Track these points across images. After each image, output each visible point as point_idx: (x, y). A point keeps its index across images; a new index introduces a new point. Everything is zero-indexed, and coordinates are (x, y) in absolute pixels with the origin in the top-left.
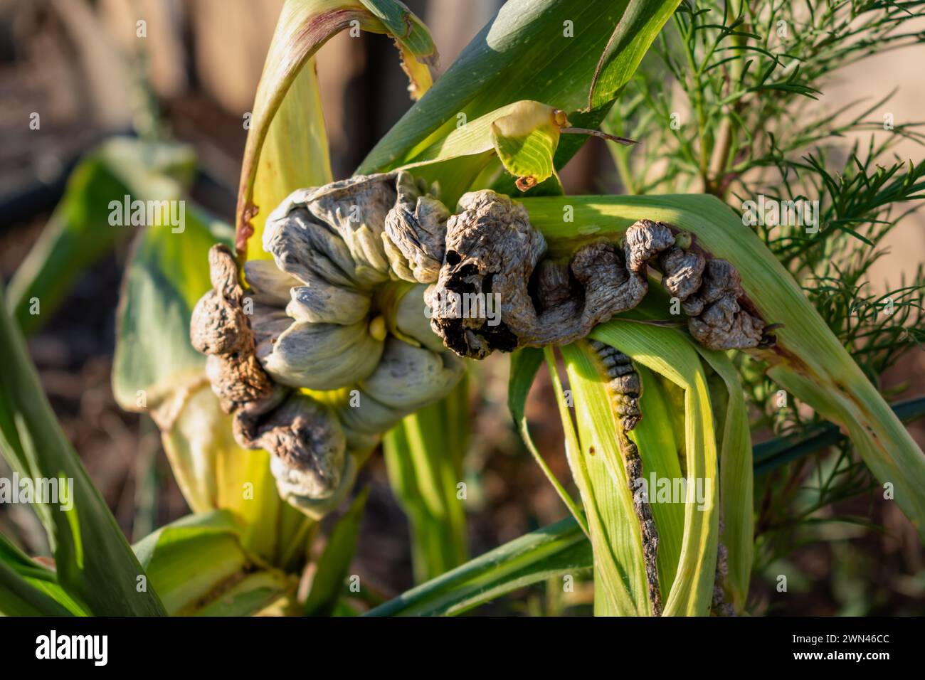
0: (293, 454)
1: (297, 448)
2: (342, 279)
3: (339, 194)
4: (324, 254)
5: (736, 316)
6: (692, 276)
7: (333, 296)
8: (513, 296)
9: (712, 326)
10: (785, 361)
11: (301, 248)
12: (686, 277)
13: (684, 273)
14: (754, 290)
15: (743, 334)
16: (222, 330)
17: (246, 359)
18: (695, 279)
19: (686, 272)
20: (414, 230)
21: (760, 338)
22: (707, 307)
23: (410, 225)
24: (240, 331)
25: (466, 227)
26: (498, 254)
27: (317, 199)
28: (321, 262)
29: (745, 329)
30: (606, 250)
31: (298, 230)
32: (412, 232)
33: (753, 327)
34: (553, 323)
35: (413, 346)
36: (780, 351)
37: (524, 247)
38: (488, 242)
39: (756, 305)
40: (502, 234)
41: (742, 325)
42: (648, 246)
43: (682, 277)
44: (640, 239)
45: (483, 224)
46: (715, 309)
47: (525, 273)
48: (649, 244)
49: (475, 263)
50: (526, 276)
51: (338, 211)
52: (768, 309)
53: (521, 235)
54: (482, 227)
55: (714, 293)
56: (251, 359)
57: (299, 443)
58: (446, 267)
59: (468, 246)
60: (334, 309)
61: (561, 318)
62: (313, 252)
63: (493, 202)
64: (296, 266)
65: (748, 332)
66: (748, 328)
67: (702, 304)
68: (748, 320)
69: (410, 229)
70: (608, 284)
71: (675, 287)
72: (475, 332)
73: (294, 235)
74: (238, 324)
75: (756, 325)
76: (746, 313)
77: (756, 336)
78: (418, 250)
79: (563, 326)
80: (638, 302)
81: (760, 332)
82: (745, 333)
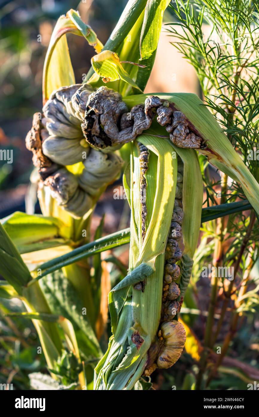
0: (51, 185)
1: (53, 183)
2: (66, 122)
3: (64, 90)
4: (61, 113)
5: (187, 134)
6: (165, 115)
7: (61, 126)
8: (108, 123)
9: (176, 137)
10: (216, 157)
11: (54, 111)
12: (163, 116)
13: (162, 115)
14: (199, 127)
15: (191, 142)
16: (31, 140)
17: (38, 150)
18: (166, 117)
19: (163, 114)
20: (78, 100)
21: (200, 145)
22: (174, 129)
23: (77, 98)
24: (36, 140)
25: (92, 97)
26: (101, 107)
27: (57, 92)
28: (60, 116)
29: (192, 140)
30: (140, 107)
31: (54, 104)
32: (77, 100)
33: (196, 139)
34: (123, 134)
35: (96, 151)
36: (213, 152)
37: (113, 105)
38: (98, 102)
39: (199, 132)
40: (104, 100)
41: (191, 138)
42: (150, 104)
43: (161, 116)
44: (148, 102)
45: (97, 96)
46: (176, 130)
47: (113, 116)
48: (151, 103)
49: (94, 110)
50: (114, 116)
51: (63, 96)
52: (206, 135)
53: (111, 101)
54: (96, 97)
55: (175, 123)
56: (40, 150)
57: (54, 182)
58: (86, 111)
59: (91, 104)
60: (61, 131)
61: (126, 133)
62: (58, 112)
63: (103, 89)
64: (51, 116)
65: (193, 141)
66: (193, 140)
67: (172, 128)
68: (194, 137)
69: (77, 99)
70: (140, 119)
71: (160, 120)
72: (97, 137)
73: (52, 106)
74: (36, 137)
75: (197, 139)
76: (194, 135)
77: (198, 143)
78: (78, 106)
79: (126, 135)
80: (149, 126)
81: (200, 142)
82: (192, 141)
